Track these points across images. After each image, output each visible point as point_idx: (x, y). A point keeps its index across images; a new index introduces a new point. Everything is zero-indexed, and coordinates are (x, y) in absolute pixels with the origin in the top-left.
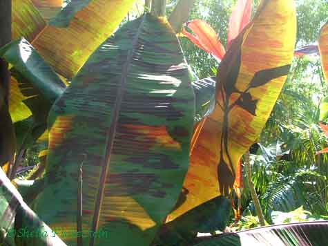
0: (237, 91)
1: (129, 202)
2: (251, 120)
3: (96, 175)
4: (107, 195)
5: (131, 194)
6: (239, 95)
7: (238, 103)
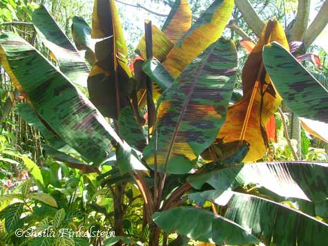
0: (267, 84)
1: (186, 145)
2: (274, 100)
3: (172, 131)
4: (176, 142)
5: (187, 142)
6: (267, 86)
7: (267, 91)
